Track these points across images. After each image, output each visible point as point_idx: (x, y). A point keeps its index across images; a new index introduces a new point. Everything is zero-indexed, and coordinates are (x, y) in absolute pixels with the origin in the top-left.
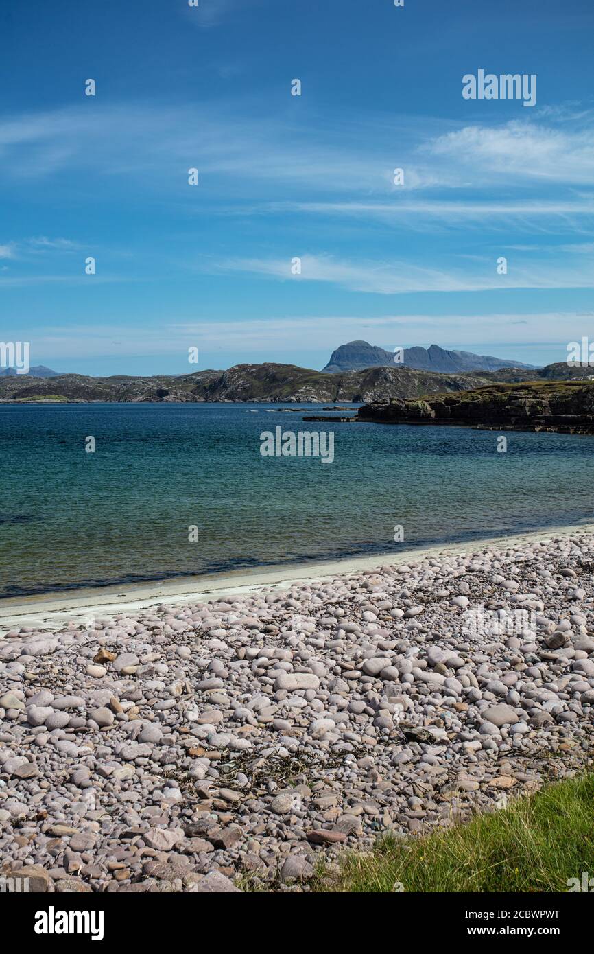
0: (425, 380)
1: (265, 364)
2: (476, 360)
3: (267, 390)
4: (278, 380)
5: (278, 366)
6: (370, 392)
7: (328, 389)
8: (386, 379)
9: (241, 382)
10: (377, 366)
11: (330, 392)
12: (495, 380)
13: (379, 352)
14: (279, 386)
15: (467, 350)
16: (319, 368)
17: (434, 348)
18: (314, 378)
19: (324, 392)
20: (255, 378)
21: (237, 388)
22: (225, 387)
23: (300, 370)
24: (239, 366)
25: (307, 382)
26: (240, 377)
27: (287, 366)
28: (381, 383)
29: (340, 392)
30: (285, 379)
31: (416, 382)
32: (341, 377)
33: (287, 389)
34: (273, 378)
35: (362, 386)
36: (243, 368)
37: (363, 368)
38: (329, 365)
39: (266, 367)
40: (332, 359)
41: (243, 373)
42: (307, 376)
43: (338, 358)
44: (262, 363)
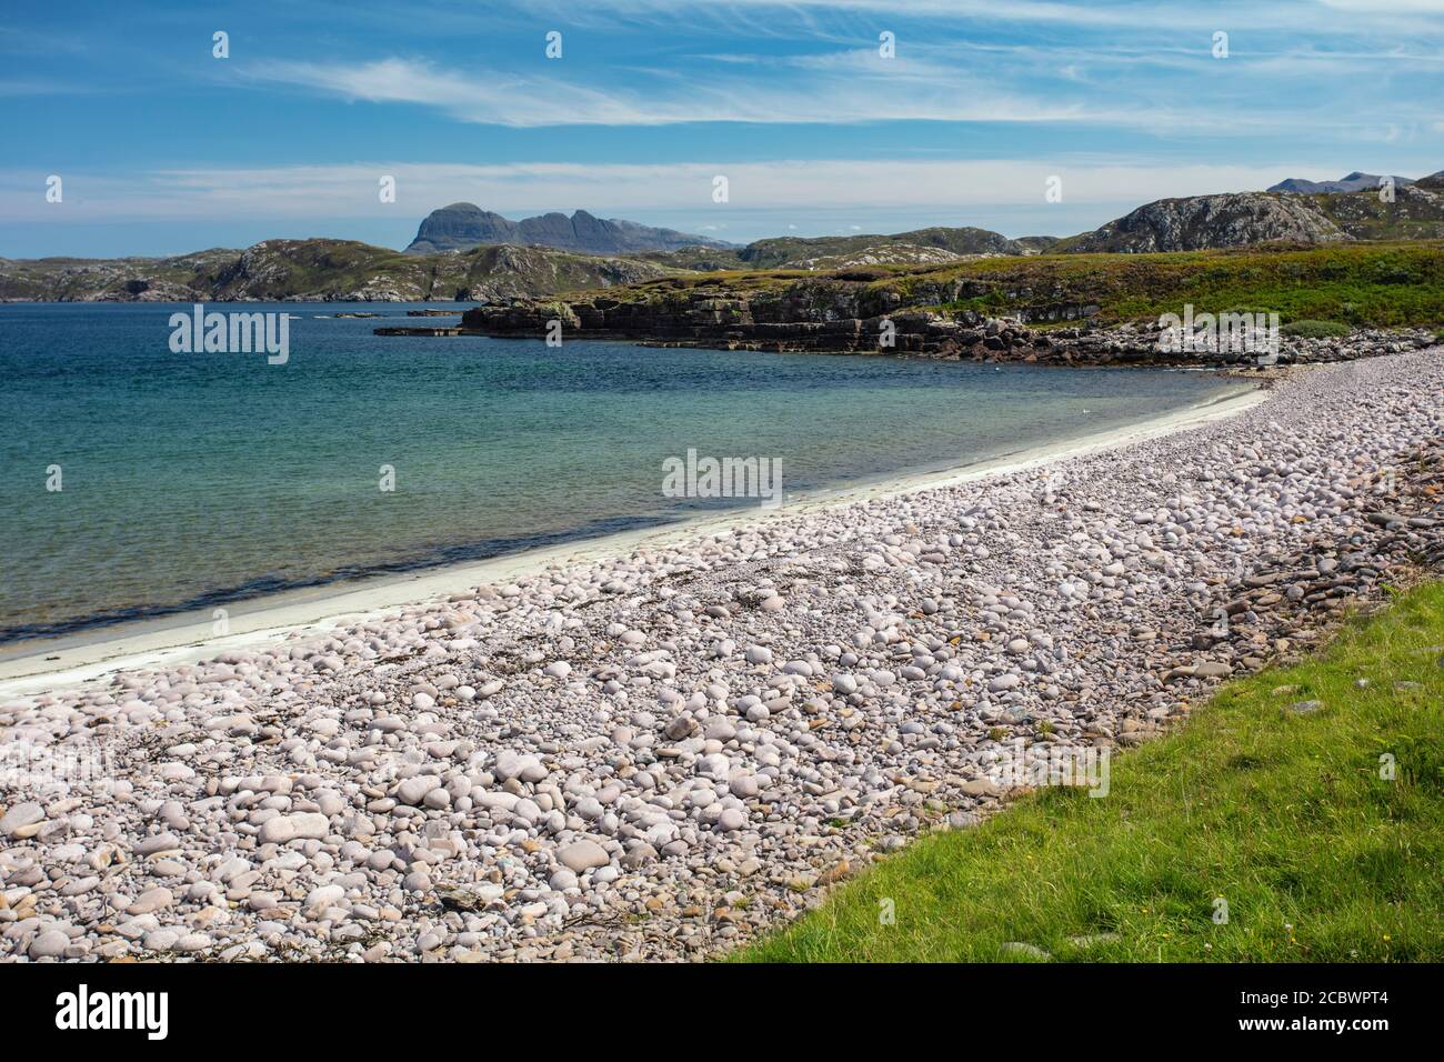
0: (569, 266)
1: (311, 240)
2: (646, 234)
3: (317, 282)
4: (333, 266)
5: (334, 243)
6: (481, 283)
7: (416, 281)
8: (508, 264)
9: (272, 269)
10: (489, 244)
11: (418, 284)
12: (675, 265)
13: (495, 222)
14: (335, 276)
15: (631, 219)
16: (400, 247)
17: (581, 214)
18: (392, 262)
19: (410, 285)
20: (297, 263)
21: (266, 279)
22: (245, 276)
23: (368, 250)
24: (268, 243)
25: (382, 268)
26: (269, 260)
27: (349, 243)
28: (500, 271)
29: (435, 285)
30: (344, 264)
31: (554, 269)
32: (436, 260)
33: (350, 281)
34: (326, 263)
35: (470, 275)
36: (274, 246)
37: (471, 247)
38: (416, 241)
39: (312, 246)
40: (420, 232)
41: (275, 254)
42: (381, 259)
43: (430, 230)
44: (306, 239)
